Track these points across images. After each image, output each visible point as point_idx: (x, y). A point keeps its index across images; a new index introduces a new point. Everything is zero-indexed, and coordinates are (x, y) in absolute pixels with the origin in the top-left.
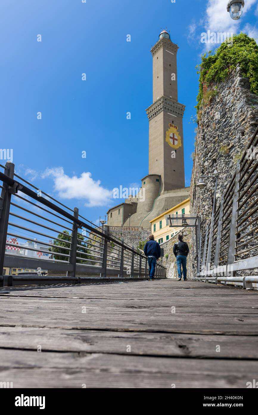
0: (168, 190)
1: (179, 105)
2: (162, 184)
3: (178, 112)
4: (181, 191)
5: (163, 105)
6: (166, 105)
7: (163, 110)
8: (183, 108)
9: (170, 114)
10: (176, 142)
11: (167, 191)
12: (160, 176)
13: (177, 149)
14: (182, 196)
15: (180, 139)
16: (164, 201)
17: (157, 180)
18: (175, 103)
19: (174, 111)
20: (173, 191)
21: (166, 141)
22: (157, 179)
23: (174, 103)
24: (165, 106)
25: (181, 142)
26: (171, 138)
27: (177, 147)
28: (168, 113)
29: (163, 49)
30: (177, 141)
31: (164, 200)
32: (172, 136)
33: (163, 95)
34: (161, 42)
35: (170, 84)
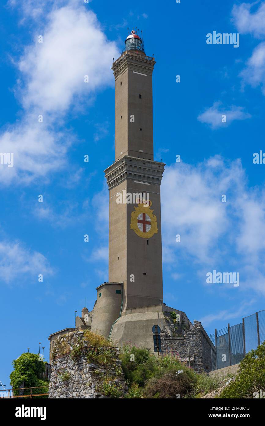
0: (131, 309)
1: (153, 165)
2: (125, 297)
3: (151, 177)
4: (149, 310)
5: (126, 170)
6: (131, 169)
7: (127, 178)
8: (161, 168)
9: (138, 182)
10: (148, 227)
11: (130, 311)
12: (122, 285)
13: (150, 238)
14: (148, 320)
15: (156, 221)
16: (124, 327)
17: (118, 292)
18: (146, 164)
19: (144, 176)
20: (138, 310)
21: (132, 228)
22: (117, 290)
23: (144, 164)
24: (129, 171)
25: (156, 225)
26: (139, 221)
27: (150, 236)
28: (135, 182)
29: (127, 71)
30: (149, 225)
31: (124, 325)
32: (141, 219)
33: (127, 154)
34: (125, 59)
35: (141, 129)
